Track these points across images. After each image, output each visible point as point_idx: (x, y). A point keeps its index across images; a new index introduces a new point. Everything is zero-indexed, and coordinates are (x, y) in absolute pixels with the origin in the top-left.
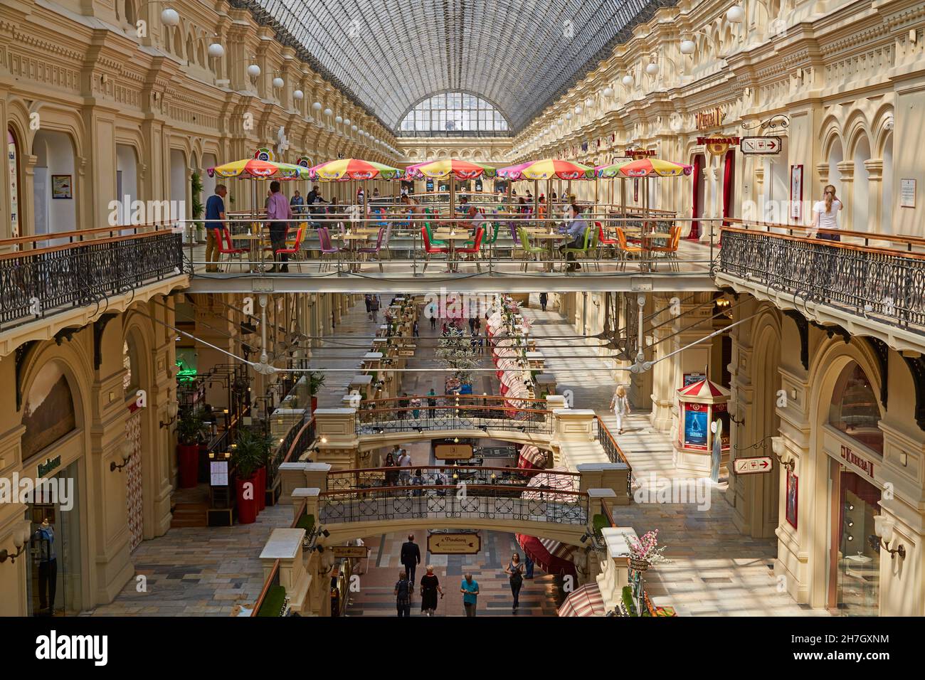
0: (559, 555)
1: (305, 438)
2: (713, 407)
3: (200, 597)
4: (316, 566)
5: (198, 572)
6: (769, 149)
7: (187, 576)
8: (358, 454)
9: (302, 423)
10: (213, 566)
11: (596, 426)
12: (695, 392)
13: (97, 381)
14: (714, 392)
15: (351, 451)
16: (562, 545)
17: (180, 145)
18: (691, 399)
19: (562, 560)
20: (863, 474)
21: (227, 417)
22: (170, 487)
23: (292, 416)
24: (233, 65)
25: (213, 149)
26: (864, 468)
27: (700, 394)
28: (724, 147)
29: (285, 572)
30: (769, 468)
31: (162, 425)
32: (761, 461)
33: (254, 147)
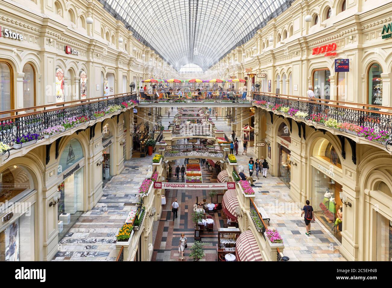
0: (217, 164)
1: (160, 138)
2: (250, 131)
3: (139, 173)
4: (164, 166)
5: (138, 167)
6: (263, 77)
7: (136, 168)
8: (172, 141)
9: (160, 135)
10: (141, 166)
11: (224, 135)
12: (246, 128)
13: (118, 126)
14: (250, 128)
15: (171, 141)
16: (218, 162)
17: (135, 75)
18: (245, 130)
19: (217, 165)
20: (286, 147)
21: (144, 133)
22: (132, 149)
23: (158, 133)
24: (146, 60)
25: (142, 76)
26: (286, 146)
27: (247, 129)
28: (253, 76)
29: (158, 168)
30: (264, 145)
31: (131, 135)
32: (262, 144)
33: (150, 76)
